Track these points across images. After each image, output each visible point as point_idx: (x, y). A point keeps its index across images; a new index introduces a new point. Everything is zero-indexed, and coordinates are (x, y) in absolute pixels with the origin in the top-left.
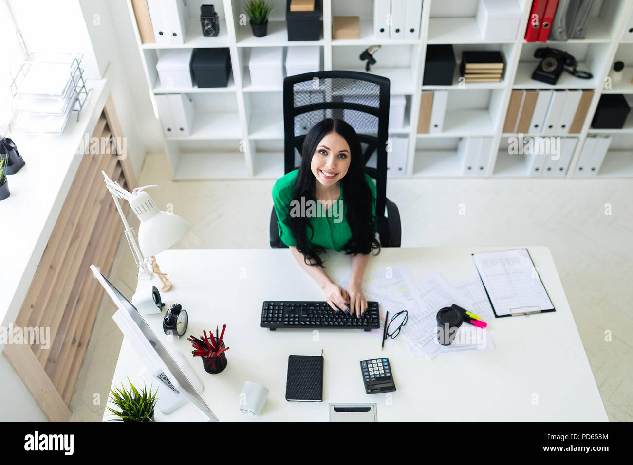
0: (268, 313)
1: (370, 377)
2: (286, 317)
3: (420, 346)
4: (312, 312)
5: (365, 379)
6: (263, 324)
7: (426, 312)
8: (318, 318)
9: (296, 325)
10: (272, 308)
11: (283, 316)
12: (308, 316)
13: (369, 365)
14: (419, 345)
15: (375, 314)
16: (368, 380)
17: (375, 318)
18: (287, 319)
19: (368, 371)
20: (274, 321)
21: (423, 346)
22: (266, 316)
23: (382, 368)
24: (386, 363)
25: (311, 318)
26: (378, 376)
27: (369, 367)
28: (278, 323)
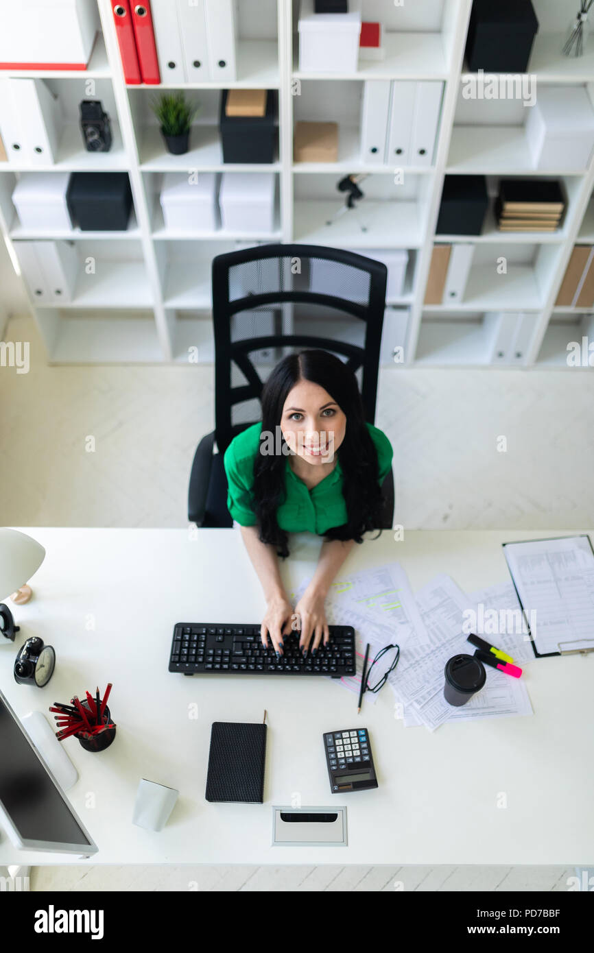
0: (182, 647)
1: (337, 762)
2: (210, 655)
3: (418, 707)
4: (250, 646)
5: (330, 766)
6: (173, 668)
7: (428, 646)
8: (260, 656)
9: (225, 669)
10: (187, 637)
11: (204, 652)
12: (244, 653)
13: (336, 741)
14: (415, 704)
15: (348, 651)
16: (334, 768)
17: (348, 658)
18: (211, 659)
19: (336, 752)
20: (191, 662)
21: (422, 707)
22: (178, 652)
23: (358, 747)
24: (364, 736)
25: (249, 656)
26: (351, 760)
27: (337, 744)
28: (197, 665)
